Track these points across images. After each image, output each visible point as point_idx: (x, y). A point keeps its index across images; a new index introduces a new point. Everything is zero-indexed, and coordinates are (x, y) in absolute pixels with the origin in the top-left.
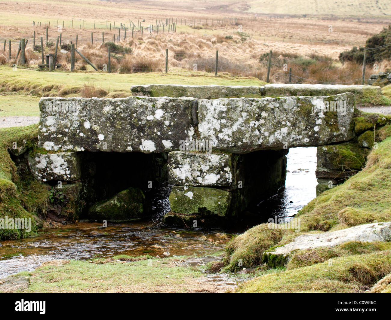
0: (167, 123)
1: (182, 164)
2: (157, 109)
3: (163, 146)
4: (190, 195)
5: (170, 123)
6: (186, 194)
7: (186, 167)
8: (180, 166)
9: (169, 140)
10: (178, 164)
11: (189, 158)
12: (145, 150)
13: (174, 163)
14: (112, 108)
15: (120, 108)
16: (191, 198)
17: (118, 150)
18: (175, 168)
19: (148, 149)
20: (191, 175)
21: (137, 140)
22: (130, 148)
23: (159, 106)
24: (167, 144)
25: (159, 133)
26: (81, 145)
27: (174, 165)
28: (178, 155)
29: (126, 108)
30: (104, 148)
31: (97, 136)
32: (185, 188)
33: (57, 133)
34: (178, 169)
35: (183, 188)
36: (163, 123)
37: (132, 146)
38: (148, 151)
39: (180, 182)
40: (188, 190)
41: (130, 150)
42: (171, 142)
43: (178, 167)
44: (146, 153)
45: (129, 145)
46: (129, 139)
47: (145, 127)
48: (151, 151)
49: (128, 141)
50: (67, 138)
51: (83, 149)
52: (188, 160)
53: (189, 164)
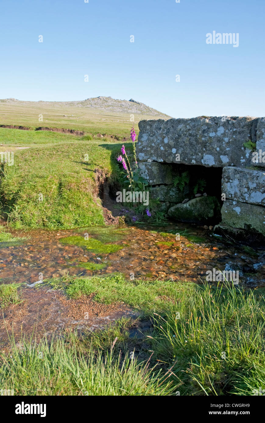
0: (226, 139)
1: (232, 180)
2: (219, 127)
3: (221, 162)
4: (238, 210)
5: (229, 140)
6: (234, 209)
7: (236, 182)
8: (231, 181)
9: (226, 156)
10: (229, 179)
11: (239, 174)
12: (205, 164)
13: (227, 177)
14: (184, 126)
15: (190, 126)
16: (239, 213)
17: (185, 162)
18: (227, 182)
19: (208, 163)
20: (240, 190)
21: (200, 154)
22: (194, 162)
23: (221, 124)
24: (225, 159)
25: (218, 149)
26: (161, 157)
27: (226, 180)
28: (230, 171)
29: (194, 126)
30: (177, 160)
31: (171, 150)
32: (234, 203)
33: (147, 146)
34: (229, 183)
35: (232, 202)
36: (223, 140)
37: (195, 159)
38: (208, 165)
39: (230, 196)
40: (237, 205)
41: (194, 163)
42: (228, 157)
43: (229, 182)
44: (206, 166)
45: (193, 159)
46: (194, 153)
47: (207, 143)
48: (211, 165)
49: (193, 155)
50: (153, 151)
51: (162, 161)
52: (238, 176)
53: (239, 180)
